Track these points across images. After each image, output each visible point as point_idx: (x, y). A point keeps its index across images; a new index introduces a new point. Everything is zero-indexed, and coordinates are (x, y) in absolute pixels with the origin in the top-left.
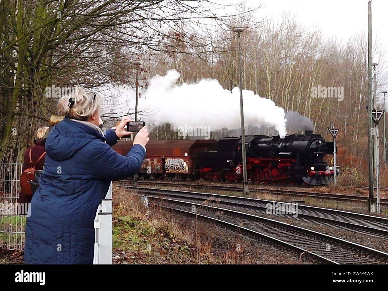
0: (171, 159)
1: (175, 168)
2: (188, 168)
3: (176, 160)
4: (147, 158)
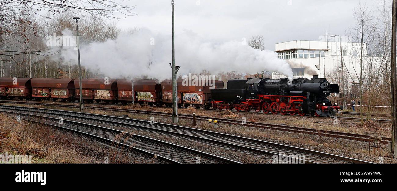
0: (188, 93)
1: (191, 100)
2: (202, 100)
3: (192, 94)
4: (169, 92)
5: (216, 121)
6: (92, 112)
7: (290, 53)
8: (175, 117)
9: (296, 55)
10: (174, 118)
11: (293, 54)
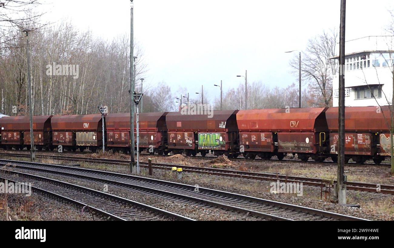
5: (180, 169)
6: (43, 162)
7: (360, 58)
8: (134, 165)
9: (369, 61)
10: (132, 166)
11: (363, 60)
